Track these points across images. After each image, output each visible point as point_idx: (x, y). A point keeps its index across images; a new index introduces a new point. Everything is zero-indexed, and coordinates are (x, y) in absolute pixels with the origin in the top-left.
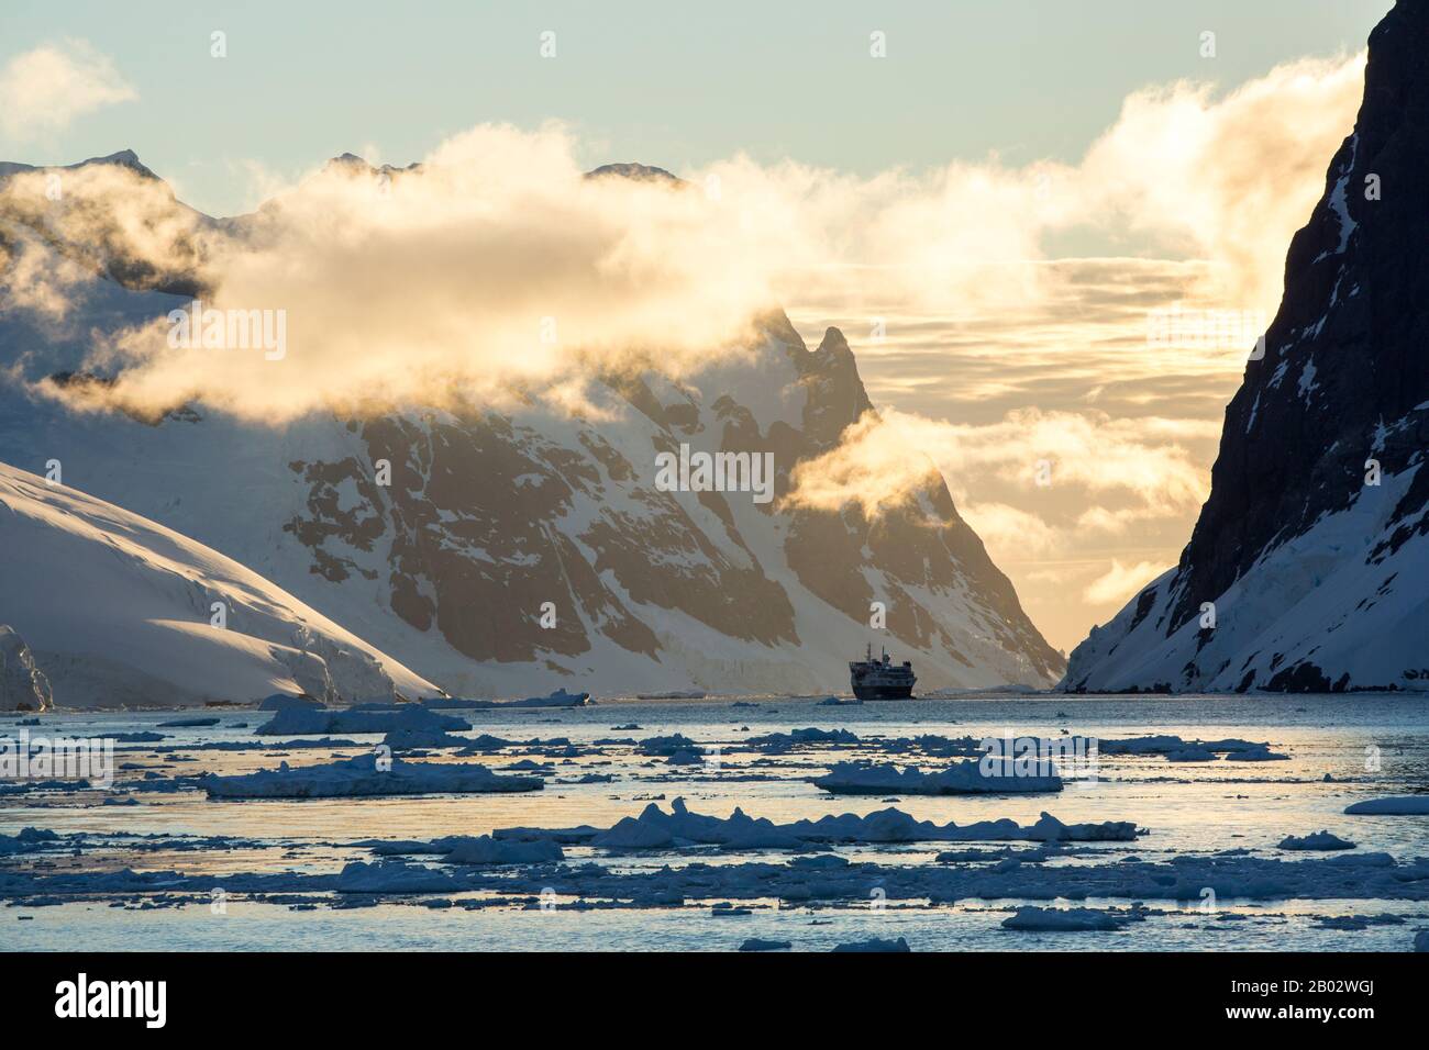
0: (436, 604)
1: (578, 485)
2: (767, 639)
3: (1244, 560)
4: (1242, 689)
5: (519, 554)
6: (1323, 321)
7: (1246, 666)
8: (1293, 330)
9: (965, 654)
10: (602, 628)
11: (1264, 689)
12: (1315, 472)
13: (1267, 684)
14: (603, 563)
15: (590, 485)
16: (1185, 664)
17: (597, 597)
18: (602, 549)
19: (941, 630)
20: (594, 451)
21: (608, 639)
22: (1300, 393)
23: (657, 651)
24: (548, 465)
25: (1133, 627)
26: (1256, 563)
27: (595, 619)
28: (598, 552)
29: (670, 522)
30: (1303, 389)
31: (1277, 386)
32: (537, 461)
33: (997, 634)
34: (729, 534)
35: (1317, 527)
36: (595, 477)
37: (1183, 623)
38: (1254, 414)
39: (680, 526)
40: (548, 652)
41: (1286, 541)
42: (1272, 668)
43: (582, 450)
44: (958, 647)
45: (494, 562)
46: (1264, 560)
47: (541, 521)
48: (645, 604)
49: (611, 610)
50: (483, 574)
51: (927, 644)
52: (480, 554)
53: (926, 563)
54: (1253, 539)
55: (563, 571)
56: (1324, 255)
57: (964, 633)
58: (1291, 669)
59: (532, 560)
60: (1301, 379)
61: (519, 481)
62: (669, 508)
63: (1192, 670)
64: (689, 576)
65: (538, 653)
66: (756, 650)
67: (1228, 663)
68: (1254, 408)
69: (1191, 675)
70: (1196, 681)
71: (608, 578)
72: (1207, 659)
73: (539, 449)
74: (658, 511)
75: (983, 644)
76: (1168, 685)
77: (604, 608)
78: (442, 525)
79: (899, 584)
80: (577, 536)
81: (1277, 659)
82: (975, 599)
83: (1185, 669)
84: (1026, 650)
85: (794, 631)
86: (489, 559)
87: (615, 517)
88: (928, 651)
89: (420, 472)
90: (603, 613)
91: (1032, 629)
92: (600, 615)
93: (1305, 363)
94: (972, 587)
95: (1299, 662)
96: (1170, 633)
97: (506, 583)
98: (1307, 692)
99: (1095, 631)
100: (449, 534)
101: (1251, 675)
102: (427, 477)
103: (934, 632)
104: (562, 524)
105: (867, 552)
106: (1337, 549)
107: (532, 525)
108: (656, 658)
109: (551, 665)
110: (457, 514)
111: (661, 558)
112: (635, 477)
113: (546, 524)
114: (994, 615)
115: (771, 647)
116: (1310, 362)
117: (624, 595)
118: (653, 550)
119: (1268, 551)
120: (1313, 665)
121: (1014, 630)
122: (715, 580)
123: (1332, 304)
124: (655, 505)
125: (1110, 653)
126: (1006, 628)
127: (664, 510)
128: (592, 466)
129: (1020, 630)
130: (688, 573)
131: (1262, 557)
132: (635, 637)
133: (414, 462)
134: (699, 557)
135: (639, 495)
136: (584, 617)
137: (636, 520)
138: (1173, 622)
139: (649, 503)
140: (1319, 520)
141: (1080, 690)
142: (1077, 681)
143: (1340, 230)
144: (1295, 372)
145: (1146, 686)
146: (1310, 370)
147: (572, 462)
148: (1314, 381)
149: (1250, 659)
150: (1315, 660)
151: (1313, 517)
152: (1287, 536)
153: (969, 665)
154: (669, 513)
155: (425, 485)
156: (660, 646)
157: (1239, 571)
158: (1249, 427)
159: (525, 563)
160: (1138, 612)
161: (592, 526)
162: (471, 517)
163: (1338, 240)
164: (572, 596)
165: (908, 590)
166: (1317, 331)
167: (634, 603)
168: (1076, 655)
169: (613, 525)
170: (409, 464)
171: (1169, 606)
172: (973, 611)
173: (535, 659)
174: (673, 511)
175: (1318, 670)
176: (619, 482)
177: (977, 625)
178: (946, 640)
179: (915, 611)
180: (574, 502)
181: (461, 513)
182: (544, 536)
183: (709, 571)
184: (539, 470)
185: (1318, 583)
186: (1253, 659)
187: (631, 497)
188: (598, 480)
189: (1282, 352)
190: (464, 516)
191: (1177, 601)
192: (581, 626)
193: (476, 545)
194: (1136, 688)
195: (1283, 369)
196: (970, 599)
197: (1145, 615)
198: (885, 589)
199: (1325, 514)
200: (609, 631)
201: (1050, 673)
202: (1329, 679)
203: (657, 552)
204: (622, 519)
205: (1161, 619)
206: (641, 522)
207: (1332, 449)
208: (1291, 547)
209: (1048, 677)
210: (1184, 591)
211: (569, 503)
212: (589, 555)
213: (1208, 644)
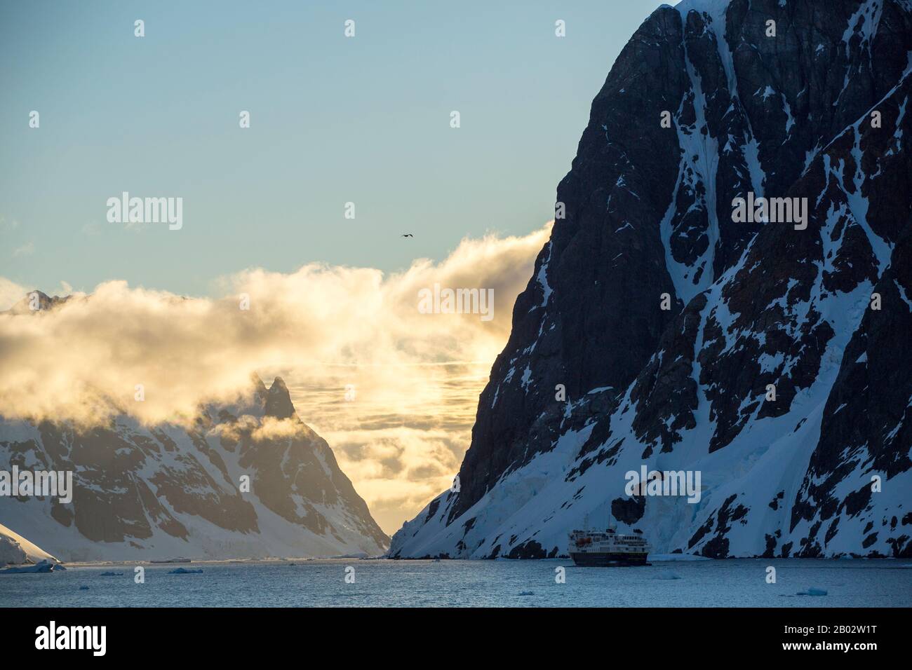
0: (74, 513)
1: (149, 454)
2: (244, 530)
3: (490, 482)
4: (493, 557)
5: (117, 488)
6: (535, 344)
7: (494, 543)
8: (518, 350)
9: (342, 537)
10: (159, 525)
11: (506, 557)
12: (532, 430)
13: (508, 554)
14: (159, 494)
15: (155, 454)
16: (458, 542)
17: (156, 509)
18: (160, 486)
19: (331, 526)
20: (157, 436)
21: (162, 531)
22: (523, 385)
23: (187, 537)
24: (133, 444)
25: (427, 521)
26: (498, 483)
27: (155, 520)
28: (158, 486)
29: (195, 472)
30: (524, 382)
31: (509, 381)
32: (128, 442)
33: (358, 527)
34: (225, 478)
35: (533, 461)
36: (157, 450)
37: (456, 518)
38: (496, 398)
39: (200, 474)
40: (130, 537)
41: (516, 470)
42: (510, 544)
43: (151, 436)
44: (339, 534)
45: (103, 491)
46: (502, 481)
47: (129, 471)
48: (181, 513)
49: (163, 516)
50: (98, 497)
51: (323, 532)
52: (97, 488)
53: (324, 492)
54: (496, 469)
55: (140, 497)
56: (534, 308)
57: (341, 527)
58: (523, 544)
59: (123, 491)
60: (523, 377)
61: (119, 452)
62: (195, 465)
63: (461, 545)
64: (204, 499)
65: (126, 538)
66: (236, 536)
67: (483, 541)
68: (496, 394)
69: (461, 548)
70: (464, 552)
71: (163, 500)
72: (471, 539)
73: (129, 436)
74: (189, 467)
75: (352, 532)
76: (448, 554)
77: (160, 516)
78: (78, 473)
79: (310, 503)
80: (148, 479)
81: (513, 539)
82: (348, 510)
83: (458, 544)
84: (372, 535)
85: (257, 526)
86: (101, 490)
87: (167, 470)
88: (324, 536)
89: (67, 447)
90: (160, 518)
91: (376, 525)
92: (157, 518)
93: (525, 368)
94: (346, 504)
95: (528, 540)
96: (448, 524)
97: (110, 502)
98: (533, 558)
99: (406, 524)
100: (81, 478)
101: (498, 548)
102: (70, 449)
103: (327, 526)
104: (139, 473)
105: (294, 487)
106: (546, 474)
107: (124, 473)
108: (186, 540)
109: (132, 544)
110: (85, 467)
111: (190, 490)
112: (178, 450)
113: (131, 473)
114: (357, 518)
115: (245, 534)
116: (528, 367)
117: (171, 509)
118: (186, 486)
119: (505, 475)
120: (536, 542)
121: (367, 525)
122: (217, 501)
123: (540, 335)
124: (188, 464)
125: (414, 535)
126: (362, 525)
127: (192, 466)
128: (155, 444)
129: (370, 525)
130: (203, 497)
131: (501, 479)
132: (176, 530)
133: (64, 442)
134: (209, 489)
135: (179, 458)
136: (150, 520)
137: (177, 471)
138: (450, 518)
139: (186, 462)
140: (535, 457)
141: (397, 557)
142: (396, 551)
143: (543, 293)
144: (519, 374)
145: (435, 554)
146: (528, 372)
147: (146, 442)
148: (530, 378)
149: (497, 538)
150: (538, 539)
151: (531, 456)
152: (516, 467)
153: (344, 542)
154: (194, 467)
155: (69, 453)
156: (188, 534)
157: (488, 488)
158: (493, 405)
159: (120, 492)
160: (430, 512)
161: (156, 474)
162: (93, 469)
163: (543, 300)
164: (144, 509)
165: (314, 505)
166: (532, 350)
167: (177, 513)
168: (396, 537)
169: (166, 474)
170: (61, 443)
171: (448, 508)
172: (347, 516)
173: (124, 541)
174: (197, 467)
175: (539, 545)
176: (170, 452)
177: (349, 523)
178: (333, 530)
179: (318, 516)
180: (147, 462)
181: (87, 467)
182: (130, 479)
183: (214, 496)
184: (129, 446)
185: (535, 494)
186: (499, 539)
187: (176, 459)
188: (159, 451)
189: (511, 362)
190: (89, 469)
191: (452, 506)
192: (148, 524)
193: (95, 483)
194: (429, 556)
195: (512, 372)
196: (345, 510)
197: (434, 514)
198: (303, 505)
199: (537, 454)
200: (162, 526)
201: (384, 546)
202: (546, 550)
203: (188, 487)
204: (171, 470)
205: (443, 516)
206: (180, 472)
207: (541, 417)
208: (518, 473)
209: (383, 548)
210: (455, 501)
211: (144, 463)
212: (153, 488)
213: (470, 530)
